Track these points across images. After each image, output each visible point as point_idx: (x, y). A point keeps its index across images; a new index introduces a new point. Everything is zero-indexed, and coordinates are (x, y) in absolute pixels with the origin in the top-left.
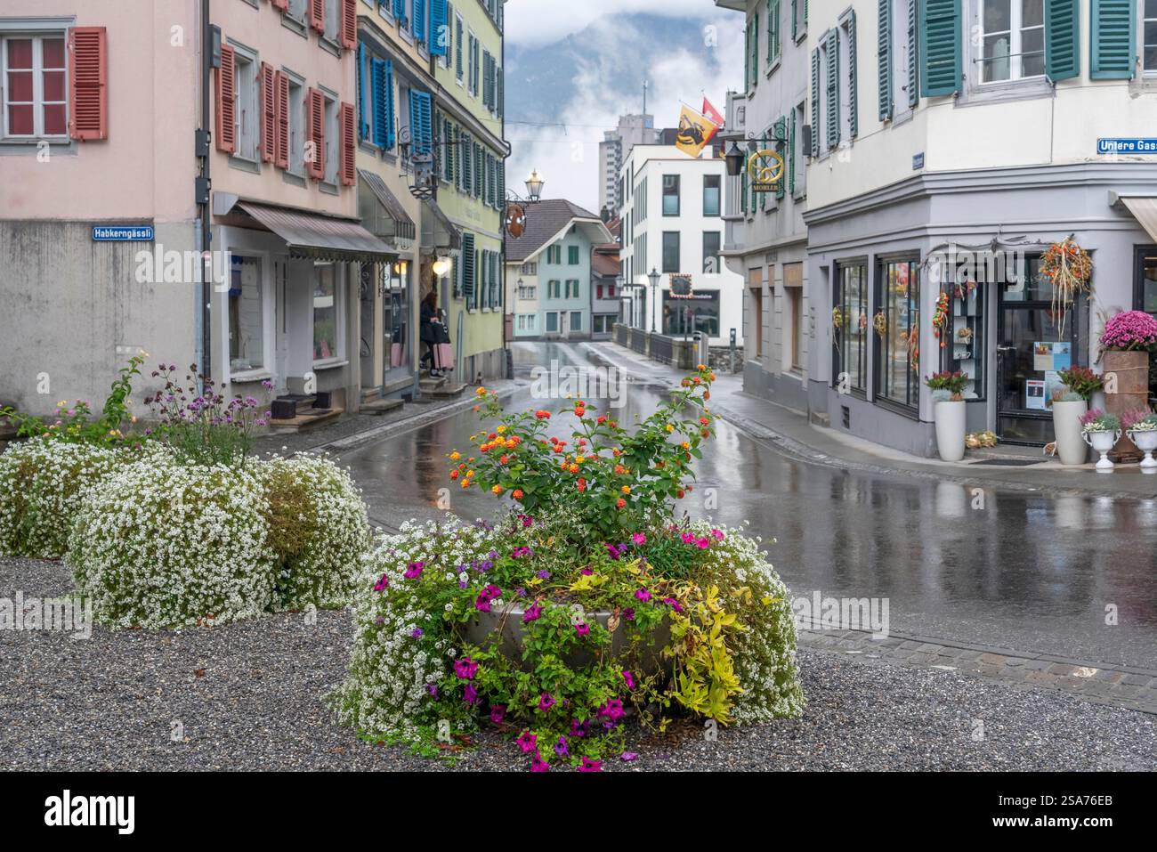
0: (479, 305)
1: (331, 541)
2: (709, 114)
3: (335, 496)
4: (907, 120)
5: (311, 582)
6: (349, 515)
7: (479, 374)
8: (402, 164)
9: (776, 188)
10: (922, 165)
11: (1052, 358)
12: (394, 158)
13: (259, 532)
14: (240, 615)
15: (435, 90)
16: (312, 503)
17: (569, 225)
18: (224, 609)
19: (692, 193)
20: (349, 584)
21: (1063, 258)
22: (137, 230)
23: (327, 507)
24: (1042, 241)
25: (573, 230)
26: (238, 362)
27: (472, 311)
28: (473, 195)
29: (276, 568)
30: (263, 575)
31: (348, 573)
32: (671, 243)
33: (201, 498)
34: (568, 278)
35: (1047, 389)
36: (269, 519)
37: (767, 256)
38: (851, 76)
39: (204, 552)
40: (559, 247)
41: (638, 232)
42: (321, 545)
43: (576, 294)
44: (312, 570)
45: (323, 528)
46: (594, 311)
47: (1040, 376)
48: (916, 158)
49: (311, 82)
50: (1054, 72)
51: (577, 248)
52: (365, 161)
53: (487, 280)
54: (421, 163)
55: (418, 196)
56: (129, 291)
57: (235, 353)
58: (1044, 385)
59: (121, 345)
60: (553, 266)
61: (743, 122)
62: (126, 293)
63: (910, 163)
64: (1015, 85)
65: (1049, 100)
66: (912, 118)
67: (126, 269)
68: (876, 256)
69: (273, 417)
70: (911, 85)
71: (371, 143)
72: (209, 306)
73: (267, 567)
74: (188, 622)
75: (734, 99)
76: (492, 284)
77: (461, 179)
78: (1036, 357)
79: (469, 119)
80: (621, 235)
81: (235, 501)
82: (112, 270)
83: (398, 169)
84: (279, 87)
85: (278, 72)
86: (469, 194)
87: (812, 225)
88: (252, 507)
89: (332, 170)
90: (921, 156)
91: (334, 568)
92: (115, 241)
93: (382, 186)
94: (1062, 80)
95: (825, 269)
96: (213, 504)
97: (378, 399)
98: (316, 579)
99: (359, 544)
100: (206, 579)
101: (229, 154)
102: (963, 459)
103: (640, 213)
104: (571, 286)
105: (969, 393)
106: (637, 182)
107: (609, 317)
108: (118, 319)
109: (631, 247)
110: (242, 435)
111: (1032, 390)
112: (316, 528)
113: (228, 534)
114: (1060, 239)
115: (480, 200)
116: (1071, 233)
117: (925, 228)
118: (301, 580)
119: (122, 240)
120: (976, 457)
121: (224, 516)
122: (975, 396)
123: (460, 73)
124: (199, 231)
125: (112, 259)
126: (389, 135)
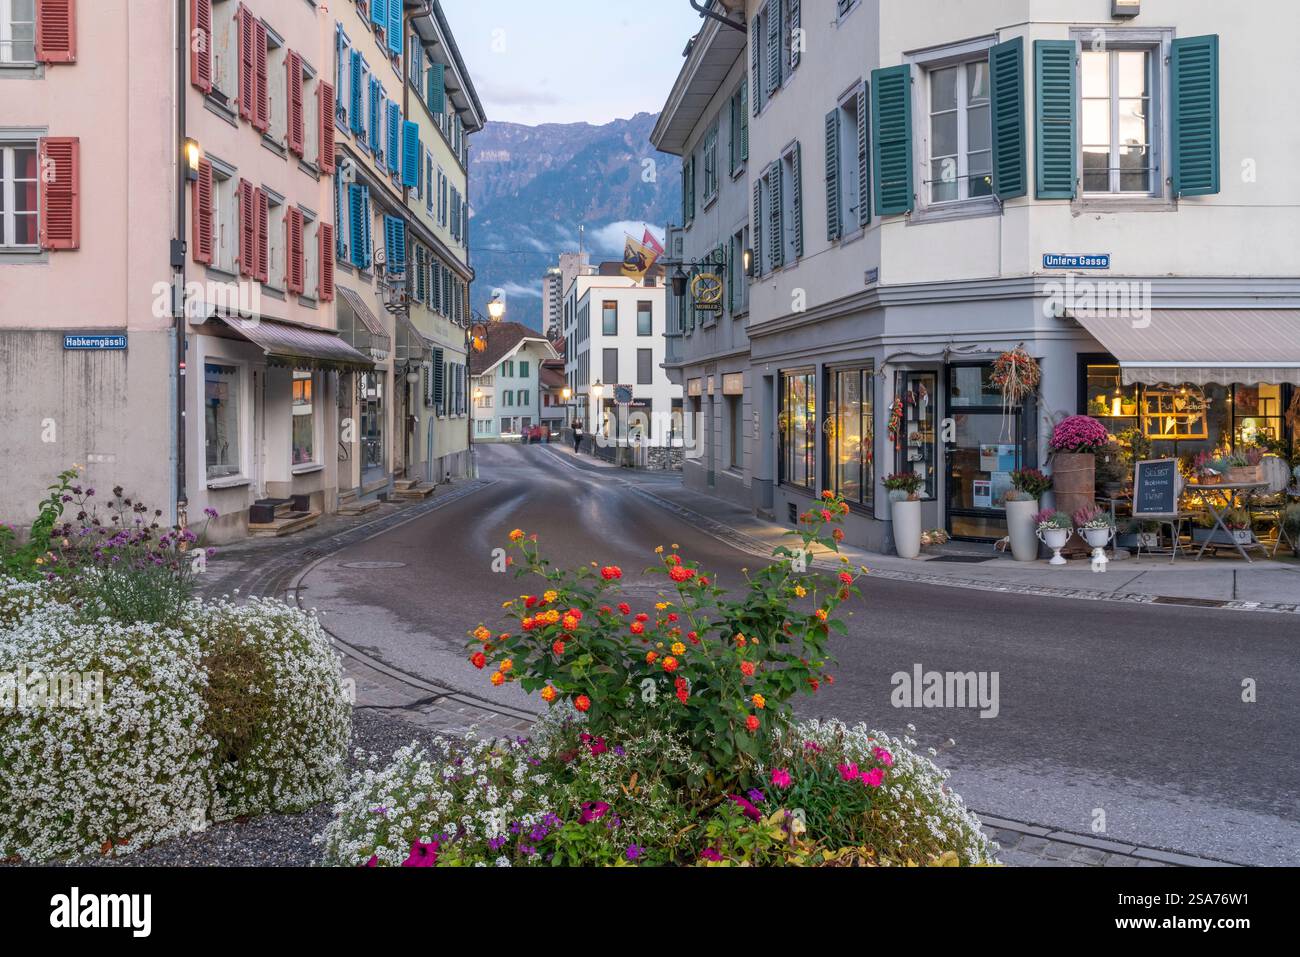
0: (447, 411)
1: (293, 719)
2: (649, 244)
3: (298, 658)
4: (857, 239)
5: (264, 778)
6: (318, 681)
7: (448, 474)
8: (378, 282)
9: (716, 307)
10: (875, 279)
11: (998, 459)
12: (370, 277)
13: (192, 717)
14: (163, 834)
15: (408, 218)
16: (268, 668)
17: (521, 343)
18: (141, 828)
19: (628, 317)
20: (317, 774)
21: (1014, 366)
22: (110, 339)
23: (288, 673)
24: (993, 350)
25: (524, 347)
26: (215, 469)
27: (442, 417)
28: (441, 313)
29: (216, 763)
30: (198, 774)
31: (316, 760)
32: (611, 357)
33: (111, 672)
34: (519, 389)
35: (993, 489)
36: (207, 696)
37: (706, 367)
38: (796, 201)
39: (112, 750)
40: (512, 363)
41: (581, 349)
42: (280, 725)
43: (527, 403)
44: (266, 761)
45: (283, 701)
46: (542, 416)
47: (987, 475)
48: (868, 273)
49: (291, 201)
50: (1001, 192)
51: (527, 363)
52: (342, 278)
53: (454, 390)
54: (395, 282)
55: (393, 312)
56: (101, 399)
57: (211, 459)
58: (990, 485)
59: (92, 453)
60: (507, 379)
61: (681, 251)
62: (98, 402)
63: (862, 277)
64: (963, 205)
65: (995, 219)
66: (863, 236)
67: (98, 377)
68: (824, 365)
69: (252, 521)
70: (862, 206)
71: (349, 261)
72: (183, 414)
73: (204, 762)
74: (87, 850)
75: (673, 231)
76: (458, 393)
77: (431, 299)
79: (438, 245)
80: (566, 352)
81: (159, 673)
82: (83, 379)
83: (374, 287)
84: (256, 204)
85: (257, 189)
86: (438, 312)
87: (753, 338)
88: (183, 680)
89: (311, 284)
90: (876, 270)
91: (297, 755)
92: (86, 349)
93: (359, 302)
95: (769, 379)
96: (128, 680)
97: (355, 500)
98: (273, 773)
99: (330, 717)
100: (115, 787)
101: (207, 265)
102: (919, 556)
103: (583, 333)
104: (523, 395)
105: (921, 492)
106: (580, 307)
107: (554, 422)
108: (90, 427)
109: (575, 362)
110: (177, 579)
111: (978, 490)
112: (272, 703)
113: (148, 722)
115: (448, 318)
116: (1020, 342)
118: (252, 775)
119: (94, 349)
120: (931, 553)
121: (141, 697)
122: (926, 496)
123: (430, 204)
124: (174, 340)
125: (83, 367)
126: (365, 255)
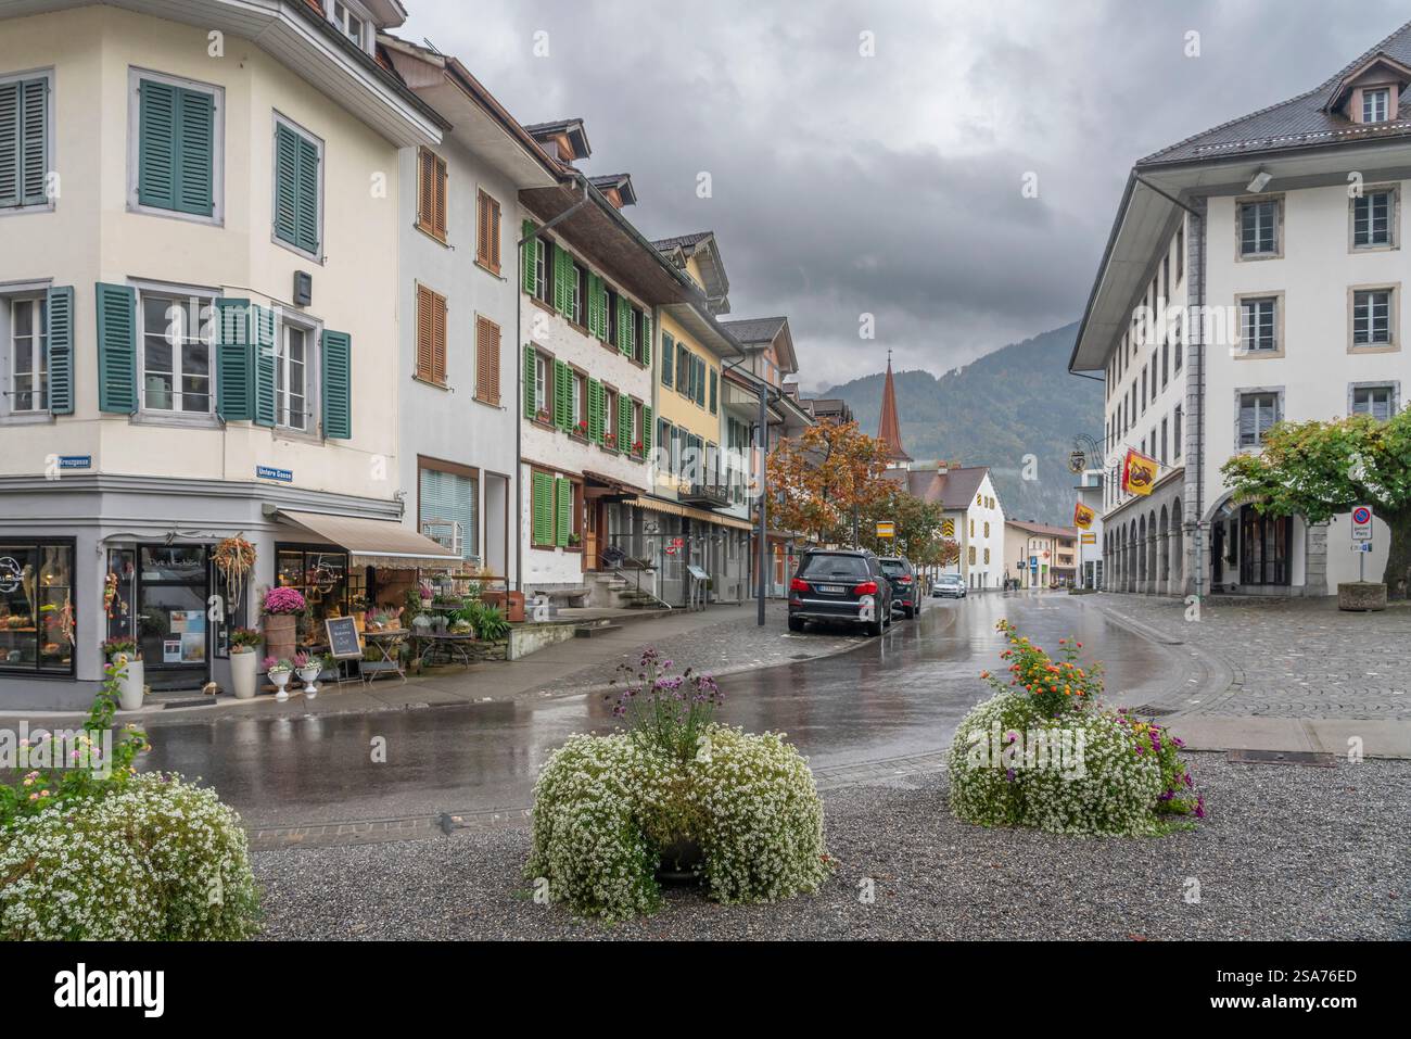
78: (172, 622)
94: (231, 420)
114: (231, 536)
117: (98, 519)
